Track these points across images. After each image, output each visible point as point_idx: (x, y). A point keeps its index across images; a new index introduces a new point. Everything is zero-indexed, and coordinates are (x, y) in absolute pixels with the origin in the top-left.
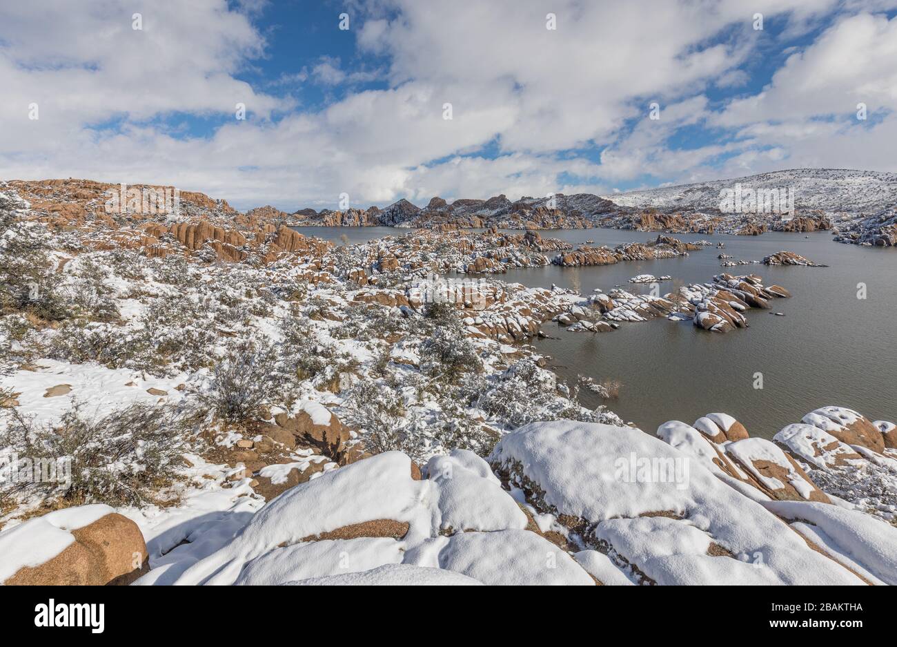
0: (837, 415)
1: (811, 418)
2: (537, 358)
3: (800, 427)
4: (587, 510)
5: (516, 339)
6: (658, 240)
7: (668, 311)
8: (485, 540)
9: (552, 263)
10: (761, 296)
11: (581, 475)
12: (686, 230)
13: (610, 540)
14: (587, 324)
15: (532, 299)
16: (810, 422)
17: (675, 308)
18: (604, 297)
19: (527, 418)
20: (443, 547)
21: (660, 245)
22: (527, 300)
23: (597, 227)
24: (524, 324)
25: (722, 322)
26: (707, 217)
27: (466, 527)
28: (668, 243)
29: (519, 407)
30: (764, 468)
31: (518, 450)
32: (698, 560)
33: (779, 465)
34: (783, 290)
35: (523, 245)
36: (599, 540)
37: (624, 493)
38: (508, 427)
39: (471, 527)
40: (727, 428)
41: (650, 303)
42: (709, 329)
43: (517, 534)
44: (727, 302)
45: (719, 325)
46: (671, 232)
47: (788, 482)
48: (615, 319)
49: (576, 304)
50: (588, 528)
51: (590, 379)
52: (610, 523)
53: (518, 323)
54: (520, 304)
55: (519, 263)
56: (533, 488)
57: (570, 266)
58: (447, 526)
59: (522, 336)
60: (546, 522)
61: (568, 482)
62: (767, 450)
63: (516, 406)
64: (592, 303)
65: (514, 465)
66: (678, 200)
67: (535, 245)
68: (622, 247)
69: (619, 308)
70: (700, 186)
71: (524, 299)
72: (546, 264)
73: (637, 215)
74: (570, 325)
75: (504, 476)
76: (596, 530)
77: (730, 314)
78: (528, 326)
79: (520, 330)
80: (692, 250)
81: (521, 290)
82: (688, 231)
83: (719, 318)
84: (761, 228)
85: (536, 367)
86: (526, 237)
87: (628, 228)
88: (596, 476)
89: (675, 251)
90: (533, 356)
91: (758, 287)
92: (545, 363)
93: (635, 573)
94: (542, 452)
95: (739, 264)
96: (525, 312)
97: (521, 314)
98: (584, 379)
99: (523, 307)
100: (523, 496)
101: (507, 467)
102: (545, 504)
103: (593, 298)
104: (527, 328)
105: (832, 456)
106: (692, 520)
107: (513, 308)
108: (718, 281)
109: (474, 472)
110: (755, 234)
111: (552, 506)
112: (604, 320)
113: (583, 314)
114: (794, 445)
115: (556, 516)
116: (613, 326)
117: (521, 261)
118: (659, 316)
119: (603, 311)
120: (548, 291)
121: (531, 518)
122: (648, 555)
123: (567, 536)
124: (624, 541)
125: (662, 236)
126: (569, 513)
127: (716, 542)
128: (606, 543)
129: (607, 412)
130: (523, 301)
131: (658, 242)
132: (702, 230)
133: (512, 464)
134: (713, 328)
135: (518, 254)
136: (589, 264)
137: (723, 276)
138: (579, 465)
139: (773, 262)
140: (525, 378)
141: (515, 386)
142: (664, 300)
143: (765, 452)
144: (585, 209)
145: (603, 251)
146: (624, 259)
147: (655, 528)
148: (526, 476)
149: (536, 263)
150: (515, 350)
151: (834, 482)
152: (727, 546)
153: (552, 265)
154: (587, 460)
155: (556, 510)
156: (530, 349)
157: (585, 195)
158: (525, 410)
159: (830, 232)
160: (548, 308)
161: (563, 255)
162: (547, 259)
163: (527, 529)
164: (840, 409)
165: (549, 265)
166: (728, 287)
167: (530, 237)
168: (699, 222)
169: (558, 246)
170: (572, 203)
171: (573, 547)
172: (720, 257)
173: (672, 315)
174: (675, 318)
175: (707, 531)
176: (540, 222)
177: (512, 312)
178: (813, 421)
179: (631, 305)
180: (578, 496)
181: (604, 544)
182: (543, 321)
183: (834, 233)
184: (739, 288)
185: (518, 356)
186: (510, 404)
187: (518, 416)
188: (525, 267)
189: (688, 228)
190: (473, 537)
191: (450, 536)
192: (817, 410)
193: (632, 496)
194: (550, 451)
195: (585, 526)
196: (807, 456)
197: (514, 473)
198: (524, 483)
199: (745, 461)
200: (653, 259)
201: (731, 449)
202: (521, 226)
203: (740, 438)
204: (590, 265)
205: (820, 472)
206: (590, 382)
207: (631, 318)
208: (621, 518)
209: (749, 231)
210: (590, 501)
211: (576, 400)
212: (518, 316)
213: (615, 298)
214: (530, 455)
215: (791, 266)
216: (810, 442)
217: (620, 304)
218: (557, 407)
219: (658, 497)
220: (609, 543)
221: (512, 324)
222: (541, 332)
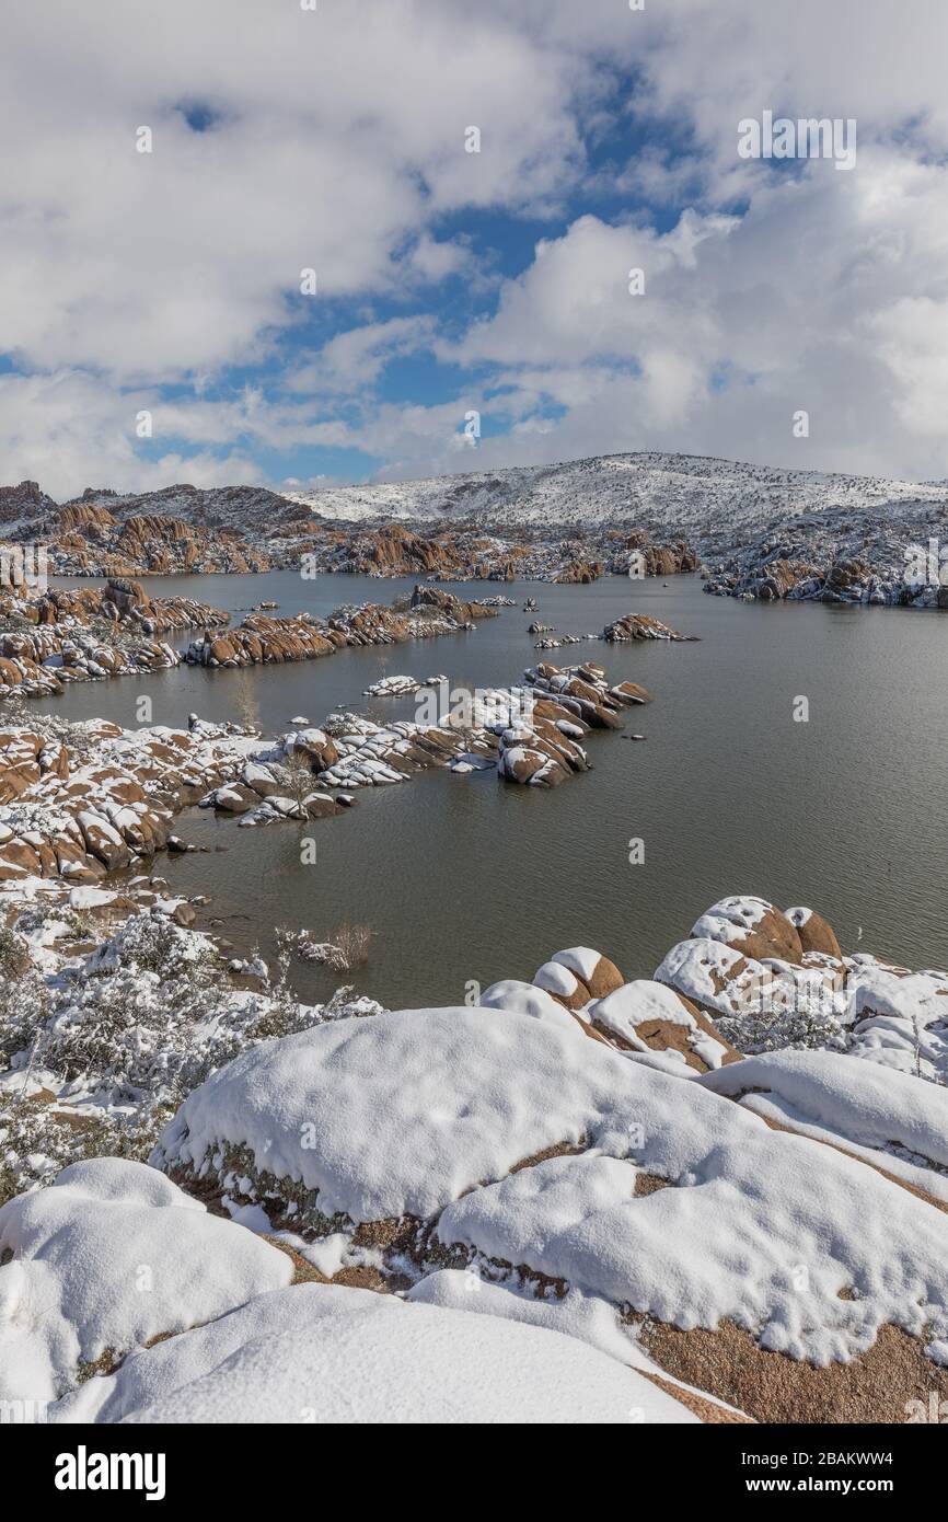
0: (738, 911)
1: (704, 926)
2: (171, 906)
3: (691, 946)
4: (413, 1197)
5: (108, 865)
6: (415, 596)
7: (449, 753)
8: (209, 1341)
9: (184, 660)
10: (606, 705)
11: (388, 1128)
12: (466, 574)
13: (468, 1239)
14: (284, 803)
15: (142, 757)
16: (704, 933)
17: (462, 745)
18: (316, 736)
19: (170, 1060)
20: (101, 1403)
21: (419, 607)
22: (130, 761)
23: (281, 568)
24: (128, 825)
25: (548, 765)
26: (500, 545)
27: (150, 1334)
28: (434, 603)
29: (145, 1039)
30: (654, 1035)
31: (235, 1120)
32: (627, 1211)
33: (675, 1022)
34: (640, 691)
35: (100, 618)
36: (448, 1246)
37: (478, 1136)
38: (125, 1096)
39: (163, 1329)
40: (589, 975)
41: (413, 740)
42: (527, 783)
43: (282, 1300)
44: (553, 723)
45: (543, 772)
46: (438, 578)
47: (691, 1050)
48: (345, 783)
49: (252, 758)
50: (420, 1233)
51: (304, 933)
52: (464, 1205)
53: (112, 823)
54: (112, 773)
55: (95, 666)
56: (285, 1193)
57: (229, 666)
58: (98, 1351)
59: (127, 856)
60: (331, 1253)
61: (364, 1151)
62: (654, 1001)
63: (139, 1038)
64: (291, 752)
65: (228, 1157)
66: (445, 508)
67: (134, 616)
68: (342, 616)
69: (350, 759)
70: (483, 480)
71: (122, 760)
72: (169, 664)
73: (366, 541)
74: (244, 812)
75: (206, 1190)
76: (438, 1230)
77: (559, 746)
78: (139, 829)
79: (119, 841)
80: (480, 617)
81: (110, 736)
82: (470, 576)
83: (542, 757)
84: (595, 567)
85: (177, 929)
86: (109, 596)
87: (349, 571)
88: (419, 1120)
89: (449, 621)
90: (160, 903)
91: (600, 686)
92: (193, 916)
93: (527, 1281)
94: (295, 1103)
95: (566, 643)
96: (127, 794)
97: (117, 801)
98: (290, 936)
99: (120, 780)
100: (265, 1219)
101: (211, 1168)
102: (321, 1216)
103: (291, 739)
104: (137, 835)
105: (738, 987)
106: (601, 1146)
107: (95, 786)
108: (533, 681)
109: (135, 1201)
110: (585, 580)
111: (338, 1214)
112: (320, 789)
113: (272, 780)
114: (685, 982)
115: (349, 1233)
116: (340, 801)
117: (101, 660)
118: (432, 765)
119: (317, 769)
120: (183, 733)
121: (297, 1255)
122: (543, 1236)
123: (380, 1267)
124: (497, 1229)
125: (422, 589)
126: (378, 1215)
127: (644, 1171)
128: (462, 1247)
129: (355, 1001)
130: (118, 766)
131: (414, 601)
132: (496, 573)
133: (223, 1154)
134: (533, 780)
135: (91, 642)
136: (269, 660)
137: (541, 670)
138: (382, 1107)
139: (619, 635)
140: (150, 962)
141: (132, 985)
142: (439, 730)
143: (652, 1004)
144: (250, 525)
145: (303, 626)
146: (349, 643)
147: (546, 1183)
148: (265, 1172)
149: (141, 663)
150: (112, 896)
151: (746, 1033)
152: (661, 1170)
153: (184, 667)
154: (395, 1093)
155: (349, 1220)
156: (150, 886)
157: (246, 490)
158: (162, 1043)
159: (697, 575)
160: (186, 777)
161: (208, 640)
162: (170, 651)
163: (295, 1282)
164: (743, 899)
165: (174, 666)
166: (551, 691)
167: (118, 596)
168: (487, 555)
169: (194, 618)
170: (217, 509)
171: (397, 1282)
172: (531, 631)
173: (458, 761)
174: (463, 767)
175: (627, 1157)
176: (141, 555)
177: (91, 799)
178: (707, 930)
179: (375, 747)
180: (391, 1174)
181: (458, 1252)
182: (177, 811)
183: (703, 577)
184: (570, 693)
185: (122, 908)
186: (123, 1036)
187: (145, 1063)
188: (114, 674)
189: (468, 570)
190: (177, 1347)
191: (110, 1373)
192: (712, 909)
193: (493, 1137)
194: (312, 1097)
195: (414, 1229)
196: (704, 996)
197: (231, 1174)
198: (262, 1189)
199: (624, 1030)
200: (409, 640)
201: (601, 1015)
202: (91, 566)
203: (612, 988)
204: (275, 660)
205: (726, 1021)
206: (303, 940)
207: (379, 777)
208: (481, 1187)
209: (575, 574)
210: (415, 1175)
211: (285, 987)
212: (109, 804)
213: (338, 734)
214: (268, 1121)
215: (647, 641)
216: (707, 969)
217: (352, 749)
218: (243, 1015)
219: (538, 1124)
220: (469, 1246)
221: (96, 829)
222: (175, 839)
